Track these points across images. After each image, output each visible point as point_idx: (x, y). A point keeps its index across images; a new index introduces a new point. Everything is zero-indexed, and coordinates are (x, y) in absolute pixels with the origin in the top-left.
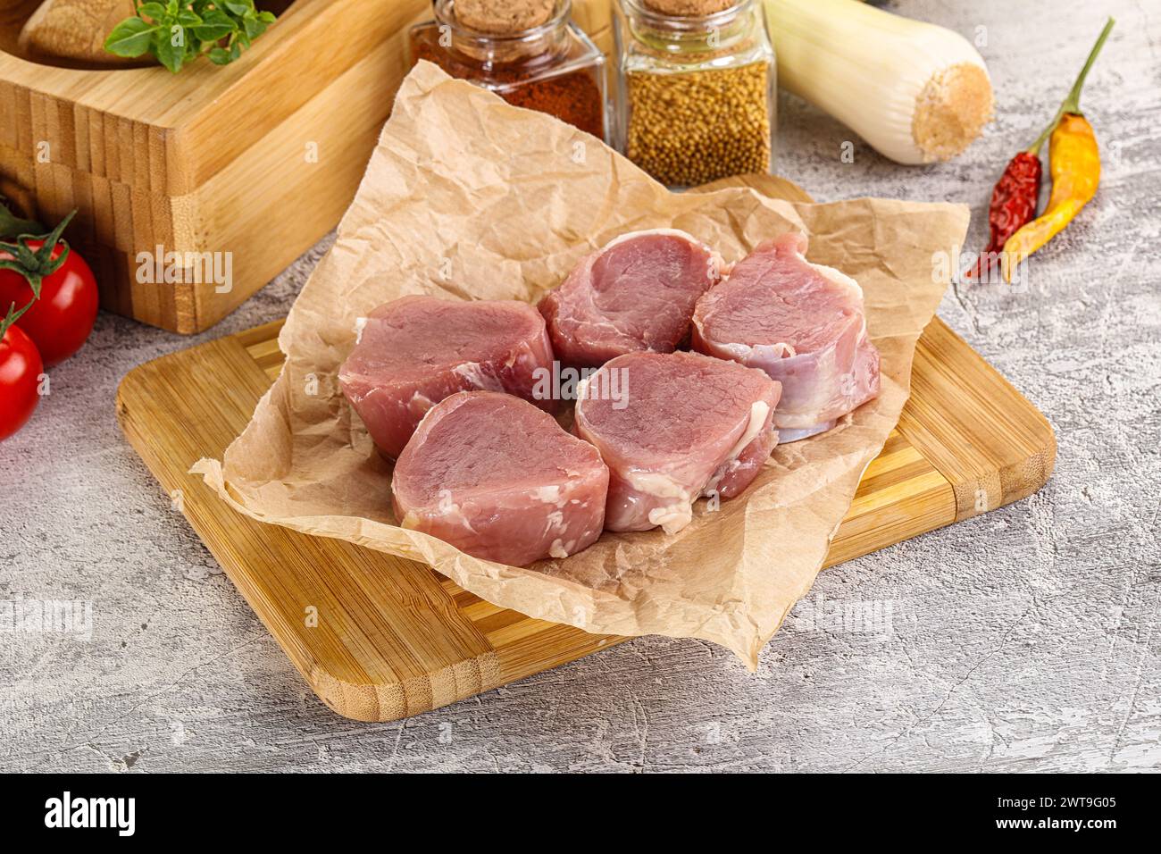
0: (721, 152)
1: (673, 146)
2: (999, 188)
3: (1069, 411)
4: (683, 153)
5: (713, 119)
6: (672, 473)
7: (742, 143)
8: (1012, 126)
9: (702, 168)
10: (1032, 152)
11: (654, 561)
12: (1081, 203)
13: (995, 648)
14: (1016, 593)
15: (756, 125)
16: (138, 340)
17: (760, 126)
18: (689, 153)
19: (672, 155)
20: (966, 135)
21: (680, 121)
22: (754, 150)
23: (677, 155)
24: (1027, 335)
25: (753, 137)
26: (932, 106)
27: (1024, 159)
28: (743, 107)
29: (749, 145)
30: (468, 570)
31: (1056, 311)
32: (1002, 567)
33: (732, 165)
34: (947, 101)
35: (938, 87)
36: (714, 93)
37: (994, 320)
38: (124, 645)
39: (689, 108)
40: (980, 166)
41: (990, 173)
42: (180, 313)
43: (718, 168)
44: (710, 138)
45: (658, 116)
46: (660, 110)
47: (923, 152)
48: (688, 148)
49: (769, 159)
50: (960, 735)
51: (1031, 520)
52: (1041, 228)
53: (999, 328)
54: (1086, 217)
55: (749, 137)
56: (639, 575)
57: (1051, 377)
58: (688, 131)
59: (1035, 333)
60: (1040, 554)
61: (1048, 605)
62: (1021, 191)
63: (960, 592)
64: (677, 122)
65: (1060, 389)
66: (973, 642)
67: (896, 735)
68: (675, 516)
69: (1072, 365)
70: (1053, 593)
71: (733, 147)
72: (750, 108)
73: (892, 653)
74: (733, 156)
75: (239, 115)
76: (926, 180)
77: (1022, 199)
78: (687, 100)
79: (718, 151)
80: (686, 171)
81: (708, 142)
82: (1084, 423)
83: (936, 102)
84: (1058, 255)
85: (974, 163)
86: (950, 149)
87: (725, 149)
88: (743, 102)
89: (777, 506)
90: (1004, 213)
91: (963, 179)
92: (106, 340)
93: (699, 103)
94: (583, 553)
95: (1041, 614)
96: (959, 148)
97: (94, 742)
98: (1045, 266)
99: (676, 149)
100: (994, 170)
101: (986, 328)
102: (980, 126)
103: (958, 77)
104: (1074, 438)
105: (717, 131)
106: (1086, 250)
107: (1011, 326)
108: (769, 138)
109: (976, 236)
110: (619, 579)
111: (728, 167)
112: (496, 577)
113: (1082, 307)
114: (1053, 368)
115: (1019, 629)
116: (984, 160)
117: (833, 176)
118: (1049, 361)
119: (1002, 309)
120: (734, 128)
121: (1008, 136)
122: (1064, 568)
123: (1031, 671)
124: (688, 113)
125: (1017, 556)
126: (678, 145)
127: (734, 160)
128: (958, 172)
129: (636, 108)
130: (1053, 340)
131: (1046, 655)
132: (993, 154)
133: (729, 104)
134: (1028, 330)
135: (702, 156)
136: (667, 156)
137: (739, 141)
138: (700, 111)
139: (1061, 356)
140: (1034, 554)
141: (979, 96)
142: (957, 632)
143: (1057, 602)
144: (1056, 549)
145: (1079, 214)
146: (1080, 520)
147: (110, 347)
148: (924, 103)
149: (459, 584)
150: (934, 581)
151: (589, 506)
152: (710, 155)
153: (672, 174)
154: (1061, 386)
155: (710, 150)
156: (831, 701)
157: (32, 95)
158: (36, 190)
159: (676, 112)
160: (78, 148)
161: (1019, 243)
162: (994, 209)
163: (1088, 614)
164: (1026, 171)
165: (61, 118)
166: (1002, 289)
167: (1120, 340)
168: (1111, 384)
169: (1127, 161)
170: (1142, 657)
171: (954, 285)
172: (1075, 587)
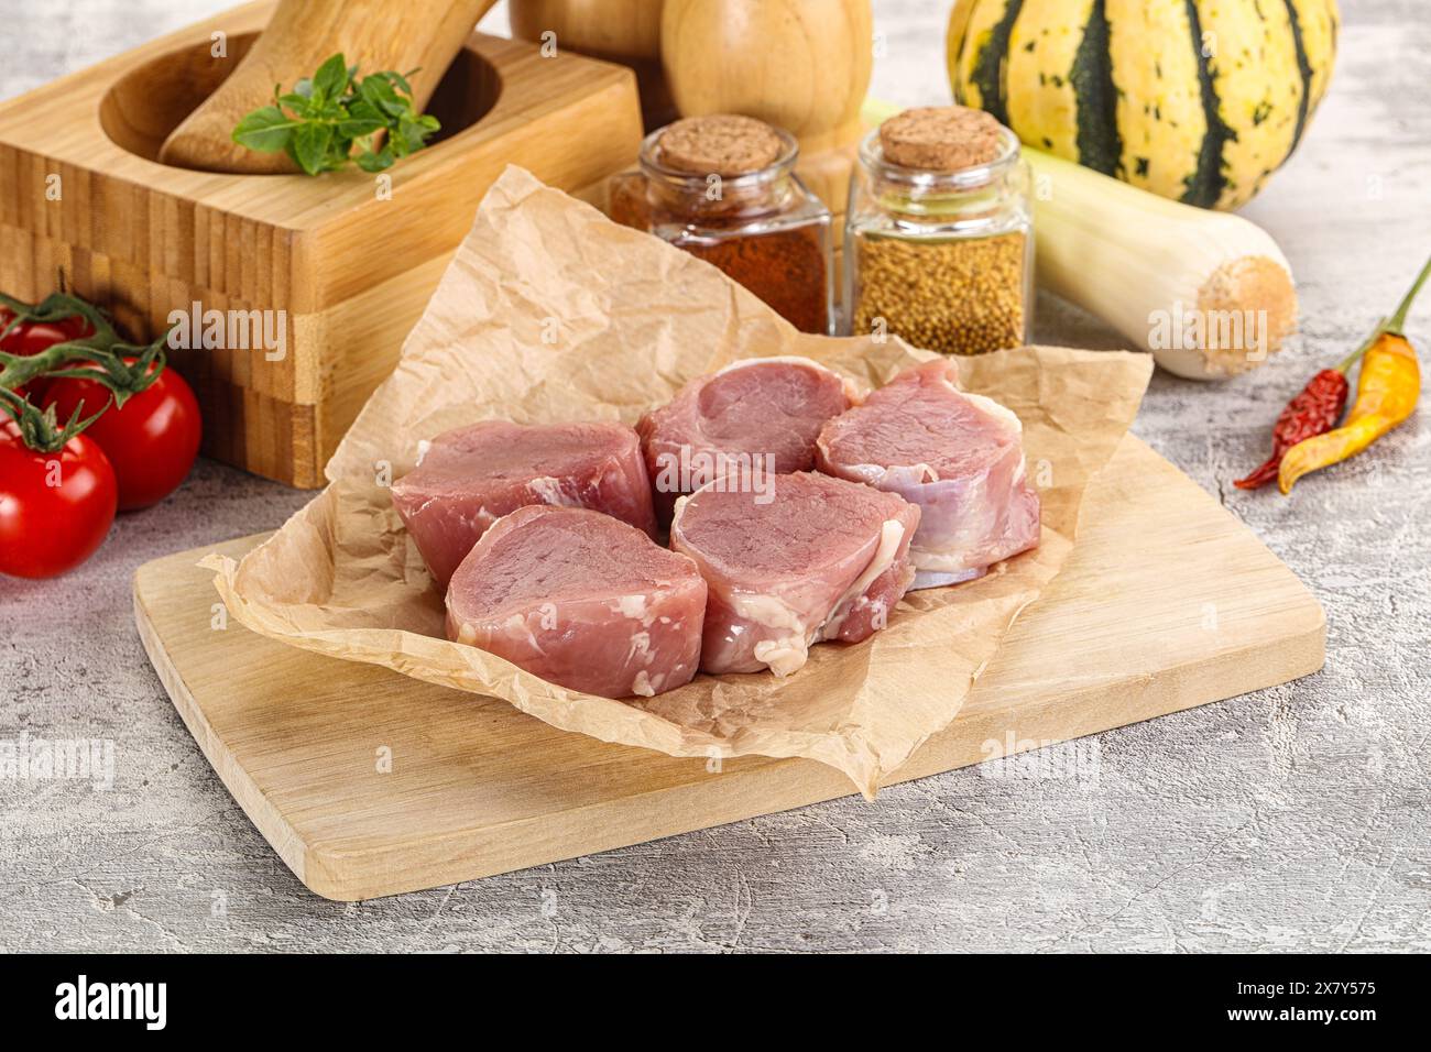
0: (963, 340)
1: (906, 328)
2: (1293, 404)
3: (1337, 628)
4: (918, 338)
5: (956, 302)
6: (783, 595)
7: (988, 331)
8: (1323, 351)
10: (1339, 369)
11: (758, 702)
12: (1388, 424)
13: (1197, 859)
14: (1235, 805)
15: (1006, 310)
16: (246, 491)
17: (1011, 312)
21: (919, 303)
22: (1002, 341)
24: (1301, 548)
25: (1002, 324)
26: (1217, 300)
27: (1328, 376)
28: (994, 292)
29: (996, 334)
30: (529, 690)
31: (1340, 527)
32: (1222, 777)
35: (1225, 278)
36: (962, 277)
37: (1263, 530)
38: (146, 783)
39: (931, 290)
40: (1277, 387)
42: (297, 462)
44: (950, 322)
45: (896, 299)
46: (901, 292)
47: (1205, 360)
48: (923, 332)
50: (1135, 943)
51: (1269, 733)
54: (1394, 441)
55: (997, 325)
56: (741, 714)
57: (1322, 592)
58: (925, 313)
59: (1310, 547)
60: (1272, 767)
61: (1273, 820)
62: (1319, 407)
63: (1166, 800)
64: (915, 305)
65: (1329, 604)
66: (1171, 851)
67: (1055, 938)
68: (787, 652)
69: (1349, 581)
70: (1281, 809)
71: (977, 336)
72: (1002, 293)
73: (1069, 855)
75: (385, 233)
76: (1209, 397)
77: (1317, 414)
78: (930, 282)
79: (959, 339)
82: (1352, 640)
83: (1222, 295)
84: (1353, 477)
85: (1269, 383)
86: (1239, 360)
87: (968, 337)
88: (994, 287)
89: (911, 645)
90: (1293, 425)
91: (1254, 398)
92: (210, 489)
93: (943, 285)
94: (673, 693)
95: (1261, 829)
98: (1336, 484)
100: (1293, 392)
102: (1277, 335)
103: (1251, 270)
104: (1338, 655)
105: (960, 315)
106: (1389, 473)
108: (1022, 328)
109: (1258, 453)
110: (715, 719)
112: (563, 700)
113: (1373, 525)
114: (1325, 582)
115: (1232, 843)
116: (1282, 381)
118: (1323, 576)
119: (1274, 520)
120: (980, 312)
121: (1314, 359)
122: (1299, 784)
123: (1237, 885)
124: (930, 295)
125: (1243, 768)
126: (912, 328)
128: (1249, 391)
129: (867, 289)
130: (1331, 555)
131: (1260, 871)
132: (1293, 376)
133: (978, 288)
134: (1302, 543)
135: (940, 343)
137: (984, 328)
138: (943, 294)
139: (1338, 571)
140: (1266, 768)
141: (1277, 296)
142: (1154, 840)
144: (1293, 764)
145: (1384, 435)
146: (1330, 738)
147: (212, 496)
148: (1208, 296)
149: (518, 706)
150: (1136, 786)
151: (682, 629)
154: (1332, 601)
155: (950, 337)
156: (982, 898)
157: (152, 194)
158: (149, 313)
159: (917, 295)
160: (197, 258)
161: (1305, 454)
162: (1284, 422)
163: (1320, 832)
164: (1328, 389)
165: (180, 222)
166: (1279, 502)
167: (1412, 561)
168: (1394, 604)
170: (1380, 883)
171: (1222, 494)
172: (1309, 804)
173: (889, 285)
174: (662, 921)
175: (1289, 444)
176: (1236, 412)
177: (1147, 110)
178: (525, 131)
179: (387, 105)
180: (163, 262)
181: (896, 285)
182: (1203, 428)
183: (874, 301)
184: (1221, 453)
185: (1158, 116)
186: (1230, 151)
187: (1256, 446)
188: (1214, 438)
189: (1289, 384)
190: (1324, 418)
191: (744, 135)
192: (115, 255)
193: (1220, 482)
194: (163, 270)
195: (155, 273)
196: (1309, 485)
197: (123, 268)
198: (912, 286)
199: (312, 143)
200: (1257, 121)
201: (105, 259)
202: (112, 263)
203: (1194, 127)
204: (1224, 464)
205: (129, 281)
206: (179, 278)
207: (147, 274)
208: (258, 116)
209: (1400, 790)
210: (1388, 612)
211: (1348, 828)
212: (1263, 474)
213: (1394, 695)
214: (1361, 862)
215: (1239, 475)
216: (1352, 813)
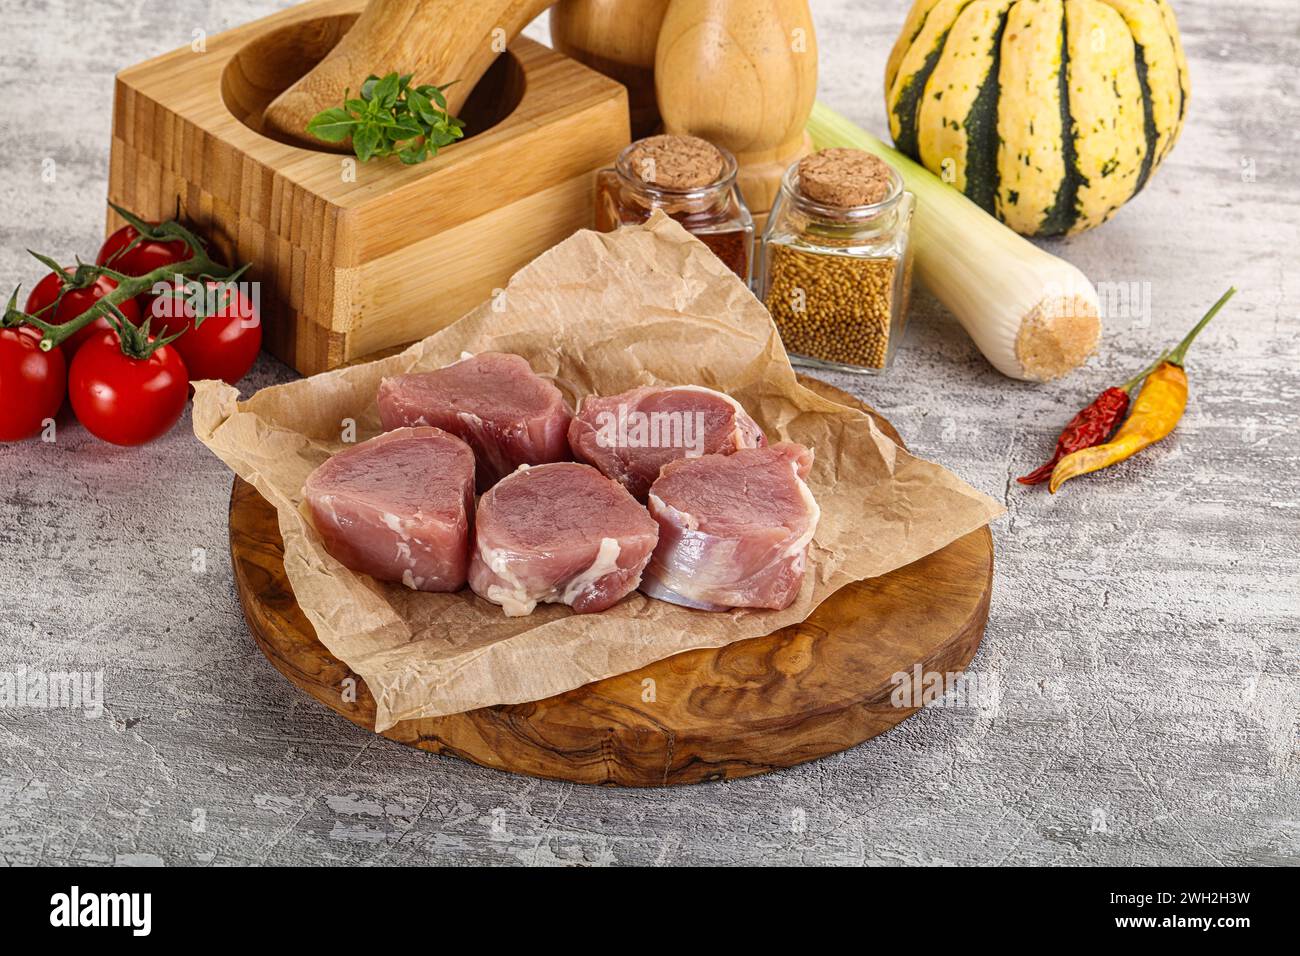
0: (843, 331)
2: (1082, 414)
3: (1059, 613)
4: (810, 326)
5: (843, 302)
7: (863, 327)
8: (1122, 365)
9: (824, 343)
10: (1126, 389)
12: (1146, 441)
13: (900, 795)
14: (941, 754)
15: (877, 313)
17: (881, 315)
18: (815, 327)
19: (799, 325)
20: (1066, 361)
22: (872, 336)
23: (804, 327)
24: (1052, 542)
25: (873, 324)
26: (1035, 328)
27: (1114, 393)
28: (873, 297)
29: (868, 330)
31: (1087, 527)
32: (938, 729)
33: (851, 345)
34: (1049, 325)
36: (852, 278)
37: (1029, 524)
38: (168, 630)
39: (827, 289)
40: (1079, 393)
41: (1084, 400)
43: (839, 346)
44: (834, 317)
47: (1023, 369)
48: (814, 322)
49: (886, 346)
50: (834, 859)
52: (1099, 454)
53: (1031, 532)
54: (1151, 454)
55: (869, 324)
57: (1057, 582)
58: (818, 308)
59: (1060, 542)
60: (976, 725)
61: (964, 770)
62: (1100, 420)
63: (893, 743)
65: (1060, 592)
66: (883, 786)
67: (779, 847)
69: (1079, 575)
70: (973, 761)
71: (854, 329)
72: (878, 298)
73: (809, 779)
74: (853, 338)
75: (412, 211)
76: (1025, 395)
77: (1097, 426)
78: (829, 281)
79: (840, 330)
80: (810, 342)
81: (832, 320)
82: (1067, 626)
83: (1039, 325)
84: (1111, 482)
85: (1074, 389)
86: (1049, 371)
87: (847, 330)
88: (873, 292)
90: (1074, 435)
91: (1058, 401)
93: (837, 285)
95: (954, 776)
96: (1058, 372)
97: (108, 702)
98: (1096, 488)
99: (803, 321)
100: (1089, 398)
101: (1019, 528)
102: (1082, 357)
104: (1053, 637)
105: (843, 313)
106: (1139, 482)
107: (1041, 532)
108: (888, 328)
111: (847, 347)
113: (1112, 528)
114: (1061, 574)
115: (929, 785)
116: (1084, 388)
117: (945, 375)
119: (1040, 515)
120: (858, 312)
121: (1114, 372)
122: (992, 742)
123: (922, 821)
124: (824, 292)
125: (955, 723)
126: (806, 318)
127: (854, 342)
128: (1056, 394)
130: (1073, 551)
131: (942, 811)
132: (1093, 385)
133: (862, 292)
134: (1055, 538)
135: (826, 332)
136: (795, 325)
137: (860, 325)
138: (835, 292)
139: (1074, 565)
140: (971, 725)
141: (1085, 329)
142: (874, 775)
143: (973, 769)
144: (992, 725)
145: (1147, 448)
146: (1025, 706)
148: (1028, 324)
152: (832, 332)
153: (798, 343)
154: (1062, 590)
155: (834, 328)
156: (737, 806)
157: (245, 159)
158: (237, 242)
159: (815, 291)
160: (273, 211)
161: (1075, 462)
162: (1069, 431)
163: (995, 785)
164: (1112, 404)
165: (263, 183)
166: (1048, 500)
167: (1131, 564)
168: (1107, 598)
169: (1209, 415)
170: (1025, 832)
171: (1008, 486)
172: (994, 760)
173: (798, 279)
175: (1066, 452)
176: (1041, 411)
177: (1020, 157)
178: (532, 136)
179: (425, 116)
180: (249, 209)
181: (803, 280)
182: (1012, 423)
183: (782, 291)
184: (1019, 447)
185: (1028, 163)
186: (1083, 193)
187: (1047, 444)
188: (1018, 432)
189: (1089, 392)
190: (1101, 431)
191: (698, 155)
192: (216, 195)
193: (1010, 474)
194: (249, 215)
195: (243, 215)
196: (1076, 486)
197: (222, 206)
198: (815, 282)
199: (366, 138)
200: (1105, 174)
201: (210, 196)
202: (214, 200)
203: (1056, 173)
204: (1018, 458)
205: (224, 215)
206: (259, 222)
207: (238, 214)
208: (328, 114)
209: (1063, 757)
210: (1101, 605)
211: (1017, 784)
212: (1041, 474)
213: (1084, 676)
214: (1017, 813)
215: (1026, 470)
216: (1023, 771)
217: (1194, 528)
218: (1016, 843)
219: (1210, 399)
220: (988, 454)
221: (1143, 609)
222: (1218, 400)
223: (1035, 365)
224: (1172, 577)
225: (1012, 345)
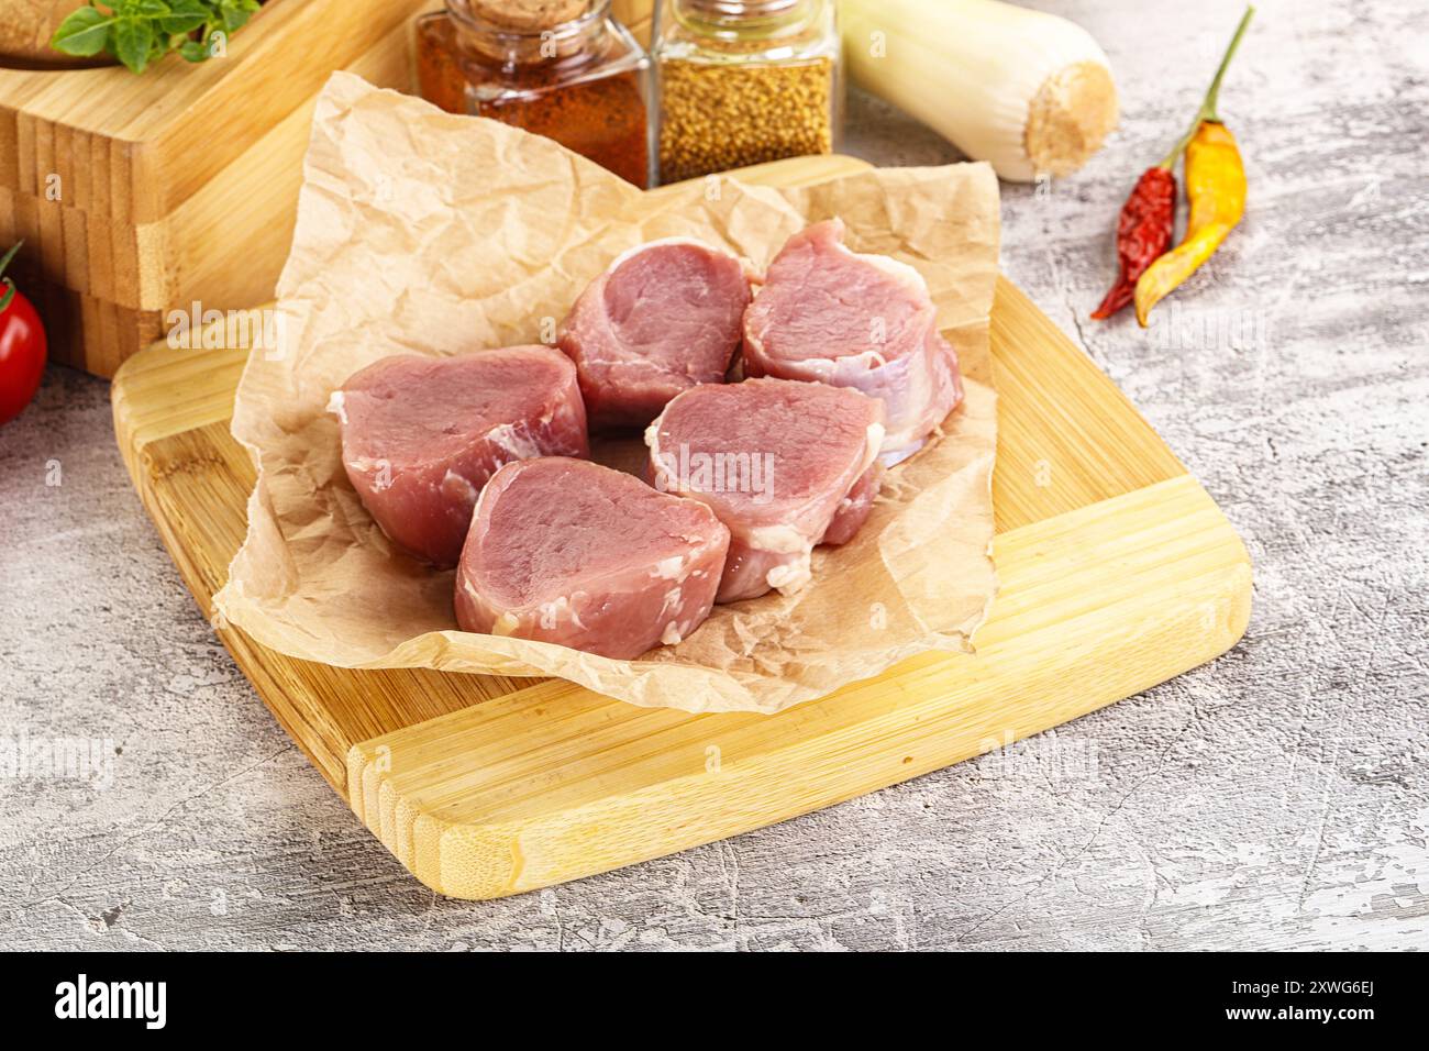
2: (1128, 210)
3: (1225, 481)
8: (1137, 135)
10: (1165, 167)
12: (1225, 228)
13: (1152, 770)
14: (1174, 703)
20: (1087, 146)
24: (1169, 388)
26: (1048, 111)
27: (1155, 175)
31: (1201, 359)
34: (1065, 104)
35: (1054, 89)
37: (1129, 370)
40: (1102, 183)
41: (1114, 192)
45: (701, 115)
47: (1035, 168)
50: (1117, 877)
52: (1180, 260)
53: (1136, 380)
54: (1231, 246)
57: (1201, 439)
59: (1178, 386)
61: (1213, 716)
62: (1155, 214)
65: (1211, 453)
66: (1124, 763)
69: (1225, 425)
70: (1218, 703)
75: (218, 125)
77: (1156, 223)
82: (1242, 495)
83: (1052, 108)
84: (1201, 291)
85: (1094, 180)
86: (1067, 164)
90: (1135, 241)
91: (1083, 199)
95: (1204, 728)
96: (1077, 162)
100: (1119, 188)
101: (1119, 380)
102: (1102, 136)
103: (1079, 77)
106: (1234, 285)
107: (1149, 378)
109: (1102, 269)
113: (1233, 354)
114: (1203, 428)
115: (1179, 746)
116: (1106, 176)
118: (1198, 420)
119: (1137, 356)
121: (1133, 147)
122: (1229, 672)
123: (1196, 797)
128: (1076, 191)
130: (1201, 395)
131: (1213, 778)
132: (1116, 169)
134: (1170, 382)
139: (1212, 413)
141: (1102, 100)
142: (1105, 751)
143: (1223, 714)
145: (1223, 241)
148: (1038, 108)
154: (1214, 450)
156: (958, 836)
159: (723, 112)
161: (1156, 278)
162: (1123, 236)
163: (1261, 727)
164: (1158, 190)
166: (1136, 332)
167: (1280, 395)
168: (1273, 448)
169: (1277, 177)
170: (1329, 781)
171: (1079, 327)
172: (1243, 694)
174: (656, 894)
175: (1139, 267)
176: (1069, 218)
181: (701, 100)
182: (1041, 242)
184: (1066, 272)
188: (1054, 252)
193: (1072, 309)
198: (717, 103)
204: (1072, 286)
209: (1326, 671)
210: (1270, 458)
211: (1286, 720)
212: (1116, 300)
213: (1295, 557)
214: (1305, 758)
215: (1092, 299)
216: (1285, 701)
217: (1333, 331)
218: (1326, 798)
219: (1268, 157)
220: (1032, 289)
221: (1324, 452)
222: (1278, 156)
223: (1050, 158)
224: (1338, 400)
225: (1020, 140)
